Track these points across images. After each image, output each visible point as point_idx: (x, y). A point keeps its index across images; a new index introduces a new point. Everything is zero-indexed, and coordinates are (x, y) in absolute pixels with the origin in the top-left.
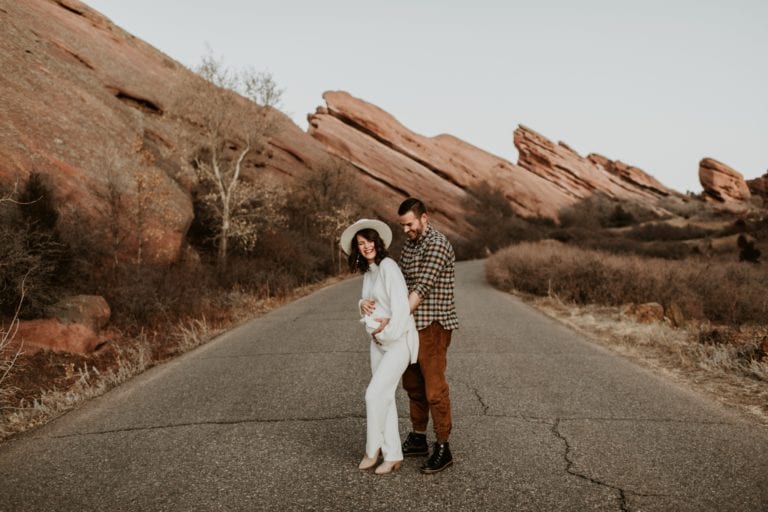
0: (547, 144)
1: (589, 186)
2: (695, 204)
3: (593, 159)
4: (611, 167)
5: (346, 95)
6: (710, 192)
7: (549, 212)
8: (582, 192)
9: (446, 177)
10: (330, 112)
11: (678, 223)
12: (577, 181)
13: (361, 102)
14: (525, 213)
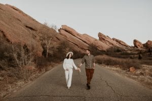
0: (105, 36)
1: (113, 44)
2: (133, 48)
3: (113, 39)
4: (117, 41)
5: (66, 26)
6: (136, 46)
9: (85, 42)
10: (63, 29)
11: (129, 52)
13: (69, 27)
14: (100, 49)
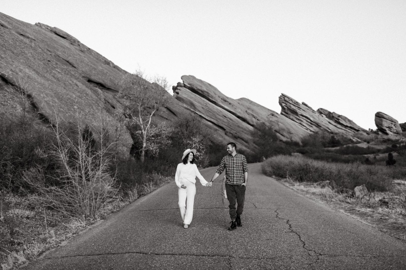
0: (296, 104)
1: (318, 125)
2: (373, 136)
3: (321, 111)
4: (330, 116)
5: (193, 78)
6: (381, 129)
7: (296, 139)
8: (314, 128)
9: (244, 120)
10: (185, 86)
11: (364, 145)
12: (312, 123)
13: (201, 81)
14: (284, 139)
